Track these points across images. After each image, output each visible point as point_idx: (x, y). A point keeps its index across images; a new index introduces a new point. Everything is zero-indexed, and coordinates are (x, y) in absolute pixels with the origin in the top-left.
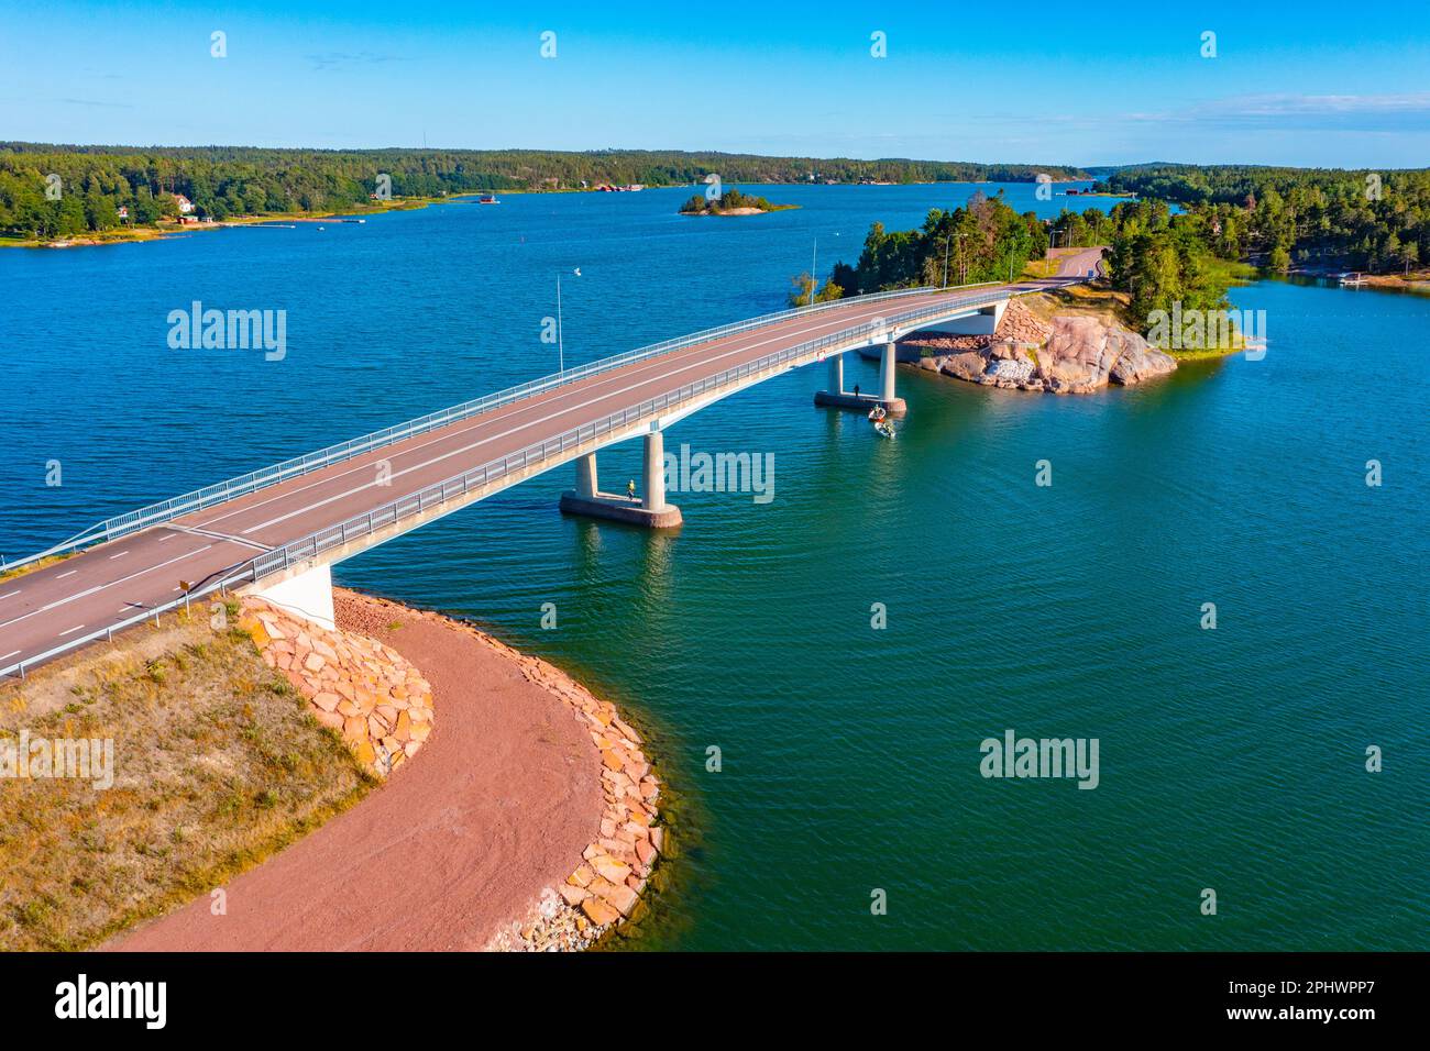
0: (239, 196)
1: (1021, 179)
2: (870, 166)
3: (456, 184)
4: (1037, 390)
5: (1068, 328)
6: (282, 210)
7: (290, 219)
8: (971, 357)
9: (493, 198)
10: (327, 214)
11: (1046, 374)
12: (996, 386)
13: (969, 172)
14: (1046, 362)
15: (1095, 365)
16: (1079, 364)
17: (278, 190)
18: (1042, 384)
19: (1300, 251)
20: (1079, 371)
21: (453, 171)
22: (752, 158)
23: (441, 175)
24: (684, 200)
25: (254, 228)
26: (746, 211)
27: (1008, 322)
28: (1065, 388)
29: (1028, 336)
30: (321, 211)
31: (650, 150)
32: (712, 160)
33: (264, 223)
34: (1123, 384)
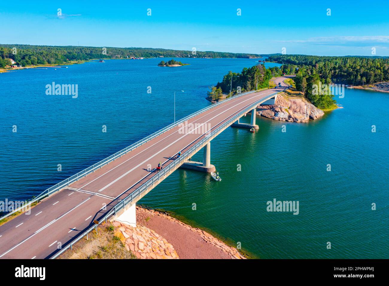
0: (29, 59)
1: (244, 58)
2: (205, 53)
3: (91, 56)
4: (291, 121)
5: (294, 103)
6: (42, 64)
7: (45, 66)
8: (269, 111)
9: (103, 61)
10: (56, 65)
11: (293, 116)
12: (279, 120)
13: (231, 55)
14: (291, 112)
15: (305, 114)
16: (300, 113)
17: (41, 58)
18: (292, 120)
19: (334, 79)
20: (301, 115)
21: (90, 53)
22: (173, 51)
23: (86, 54)
24: (159, 62)
25: (34, 69)
26: (176, 65)
27: (278, 101)
28: (299, 121)
29: (284, 105)
30: (54, 64)
31: (143, 48)
32: (161, 51)
33: (37, 67)
34: (313, 119)
